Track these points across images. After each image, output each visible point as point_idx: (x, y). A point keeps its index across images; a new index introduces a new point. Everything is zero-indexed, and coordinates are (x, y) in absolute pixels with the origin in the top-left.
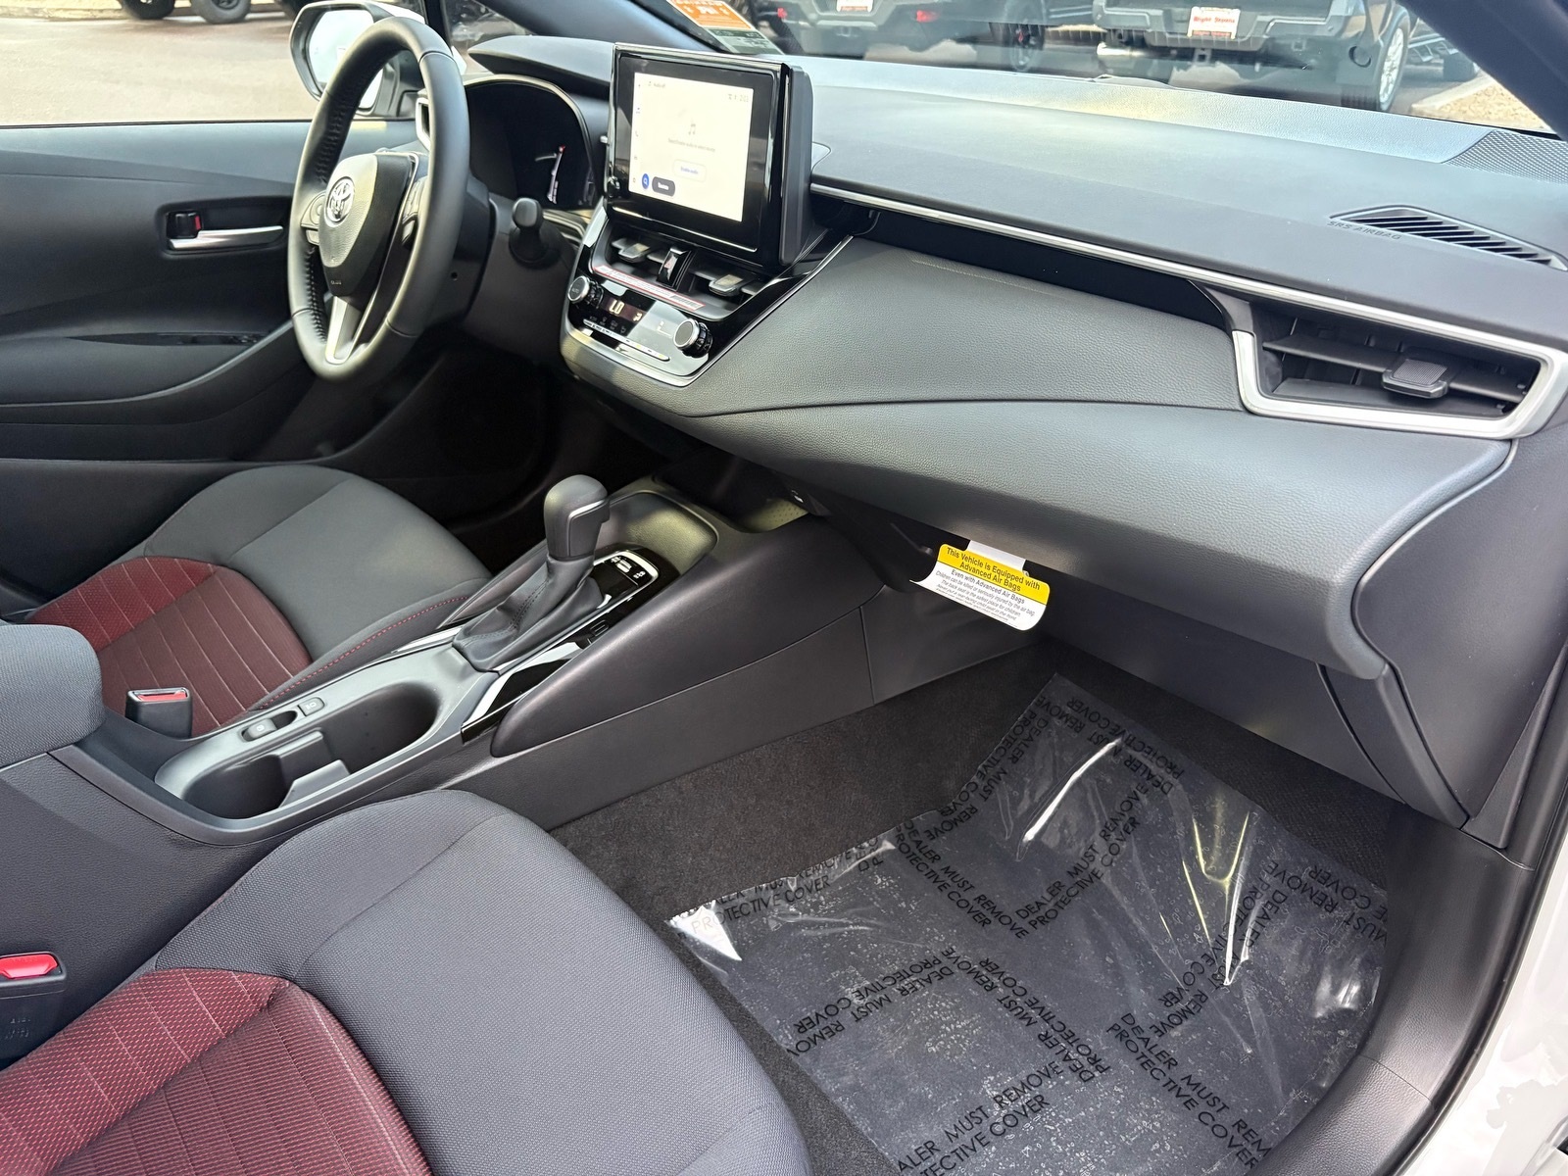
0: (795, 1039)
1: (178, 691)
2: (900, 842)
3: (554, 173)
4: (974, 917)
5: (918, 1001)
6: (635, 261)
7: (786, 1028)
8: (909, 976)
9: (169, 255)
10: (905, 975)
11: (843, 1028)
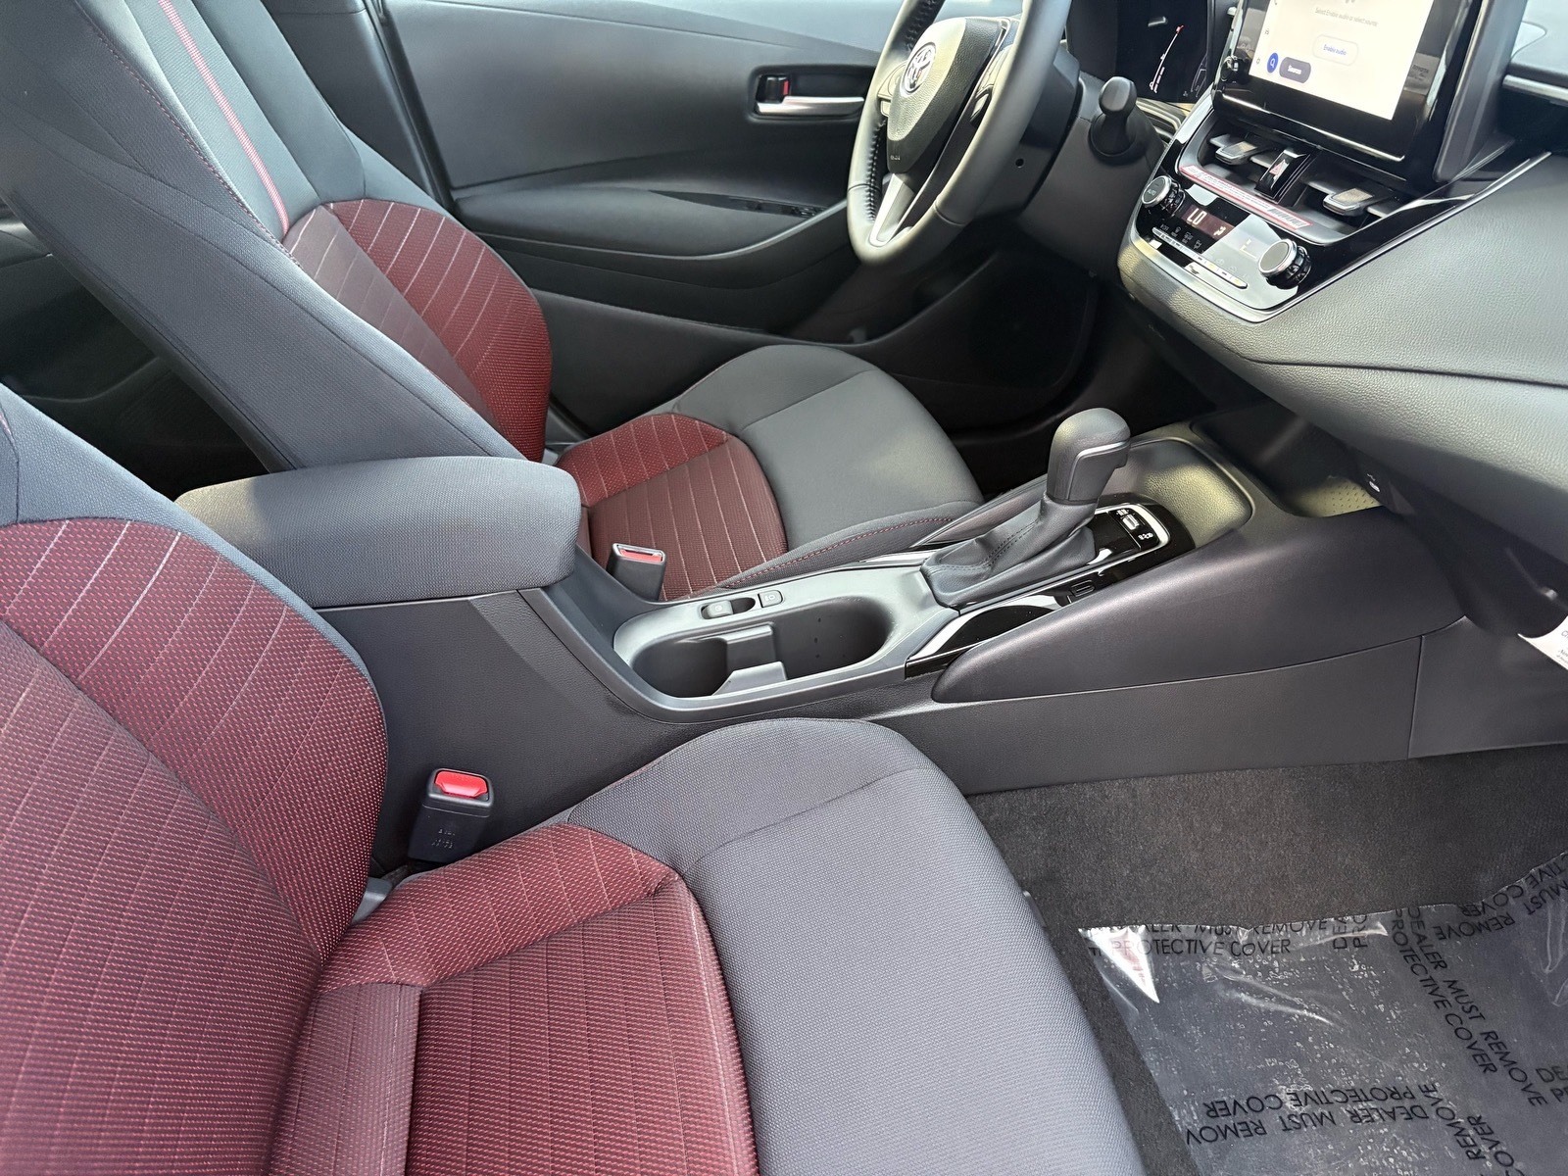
0: (1201, 1121)
1: (656, 553)
2: (1396, 929)
3: (1163, 58)
4: (1474, 1056)
5: (1371, 1136)
6: (1234, 163)
7: (1193, 1104)
8: (1367, 1100)
9: (753, 119)
10: (1362, 1097)
11: (1265, 1133)
